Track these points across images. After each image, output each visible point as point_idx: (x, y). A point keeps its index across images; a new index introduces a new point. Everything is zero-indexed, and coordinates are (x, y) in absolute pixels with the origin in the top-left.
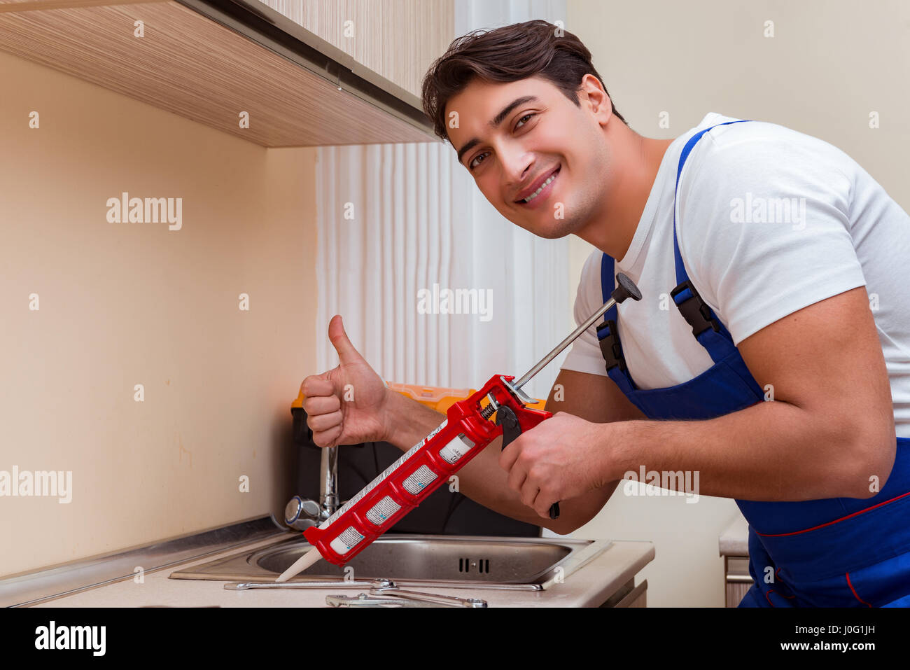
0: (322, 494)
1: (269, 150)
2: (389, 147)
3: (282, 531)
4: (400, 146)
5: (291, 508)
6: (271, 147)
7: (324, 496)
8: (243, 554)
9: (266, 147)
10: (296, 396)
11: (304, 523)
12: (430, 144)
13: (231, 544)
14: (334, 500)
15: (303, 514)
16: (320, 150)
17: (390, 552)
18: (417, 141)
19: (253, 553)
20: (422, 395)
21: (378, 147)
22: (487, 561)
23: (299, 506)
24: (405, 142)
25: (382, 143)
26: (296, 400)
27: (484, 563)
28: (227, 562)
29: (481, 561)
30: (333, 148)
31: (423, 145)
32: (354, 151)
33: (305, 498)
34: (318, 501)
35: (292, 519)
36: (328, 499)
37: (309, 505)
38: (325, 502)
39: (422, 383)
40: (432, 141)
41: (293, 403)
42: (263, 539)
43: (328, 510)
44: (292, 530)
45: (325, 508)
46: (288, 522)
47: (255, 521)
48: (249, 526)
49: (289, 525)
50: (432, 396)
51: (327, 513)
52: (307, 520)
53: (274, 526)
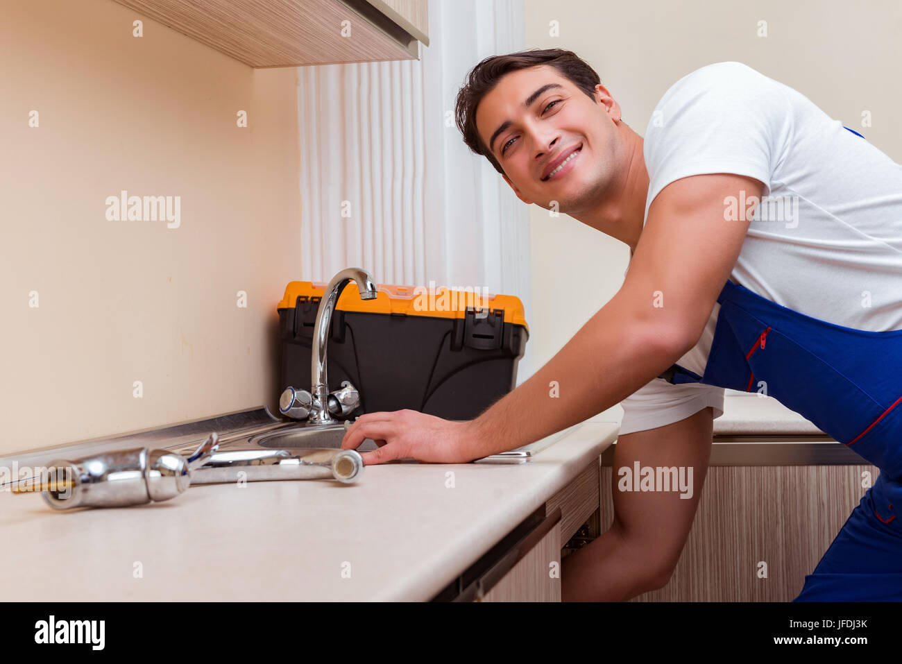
0: (313, 385)
1: (256, 70)
2: (366, 65)
3: (276, 421)
4: (375, 64)
5: (285, 397)
6: (258, 67)
7: (315, 386)
8: (246, 437)
9: (254, 67)
10: (281, 298)
11: (298, 410)
12: (404, 61)
13: (231, 431)
14: (323, 390)
15: (297, 404)
16: (300, 69)
19: (253, 436)
20: (397, 294)
21: (354, 66)
23: (290, 397)
24: (379, 60)
25: (360, 61)
26: (281, 301)
28: (229, 443)
30: (312, 68)
31: (396, 64)
32: (333, 69)
33: (297, 388)
34: (310, 391)
35: (287, 407)
36: (319, 390)
37: (302, 395)
38: (316, 392)
39: (399, 283)
41: (279, 304)
42: (259, 427)
43: (319, 399)
44: (287, 418)
45: (316, 397)
46: (283, 411)
47: (251, 412)
48: (246, 416)
49: (285, 413)
50: (406, 295)
51: (318, 402)
52: (301, 408)
53: (268, 417)
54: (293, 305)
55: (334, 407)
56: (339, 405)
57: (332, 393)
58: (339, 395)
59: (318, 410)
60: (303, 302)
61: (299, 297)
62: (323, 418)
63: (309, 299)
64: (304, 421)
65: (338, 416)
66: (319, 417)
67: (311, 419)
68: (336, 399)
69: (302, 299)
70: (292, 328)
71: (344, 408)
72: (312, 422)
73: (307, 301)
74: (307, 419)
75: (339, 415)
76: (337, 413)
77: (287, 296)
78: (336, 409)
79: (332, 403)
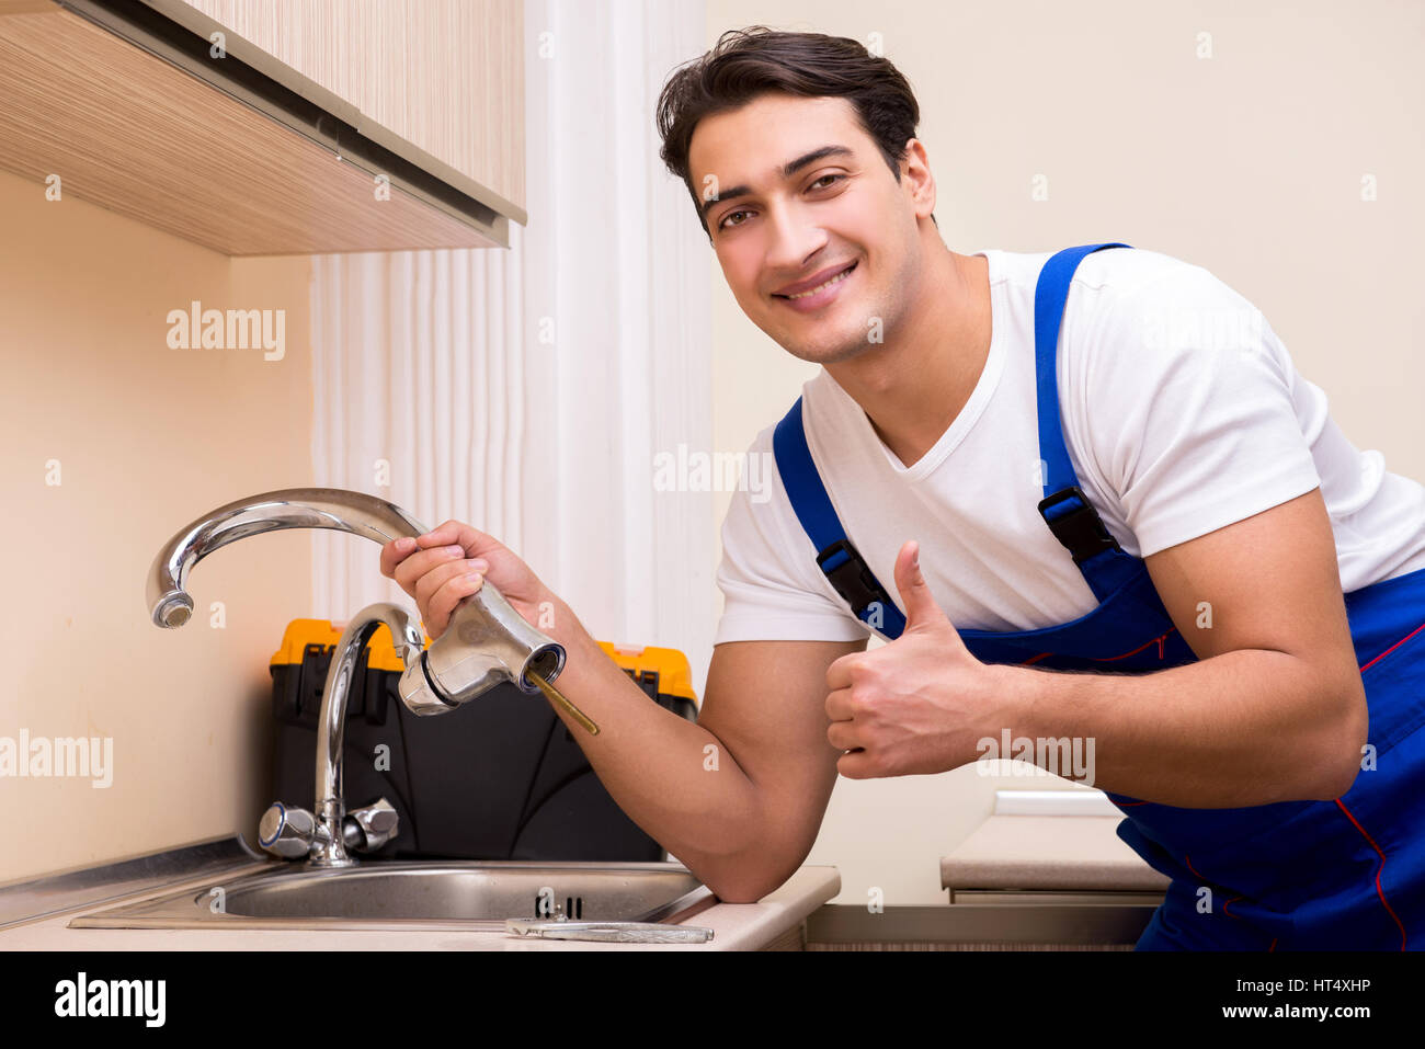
0: (318, 798)
1: (233, 259)
2: (425, 255)
3: (253, 860)
4: (443, 254)
5: (269, 825)
6: (236, 255)
7: (321, 802)
8: (191, 892)
9: (229, 255)
10: (278, 648)
11: (289, 843)
12: (491, 250)
13: (173, 878)
14: (337, 809)
15: (288, 831)
16: (316, 259)
17: (427, 889)
18: (471, 246)
19: (207, 891)
21: (408, 255)
22: (579, 901)
23: (281, 818)
24: (450, 248)
25: (415, 249)
26: (278, 653)
27: (574, 903)
28: (162, 903)
29: (570, 901)
30: (336, 258)
31: (479, 253)
32: (371, 262)
33: (290, 805)
34: (311, 809)
35: (271, 838)
36: (328, 807)
37: (298, 817)
38: (323, 811)
40: (492, 246)
41: (273, 658)
42: (224, 871)
43: (328, 824)
44: (271, 857)
45: (323, 820)
46: (265, 844)
47: (213, 844)
48: (201, 853)
49: (268, 848)
51: (326, 829)
52: (295, 839)
53: (242, 852)
54: (297, 659)
55: (353, 836)
56: (362, 833)
57: (351, 813)
58: (363, 815)
59: (325, 841)
60: (316, 654)
61: (309, 646)
62: (334, 856)
63: (326, 649)
64: (302, 862)
65: (359, 853)
66: (327, 855)
67: (314, 858)
68: (357, 824)
69: (313, 650)
70: (294, 700)
71: (371, 839)
72: (314, 864)
73: (323, 653)
74: (306, 857)
75: (361, 851)
76: (359, 846)
77: (287, 644)
78: (357, 840)
79: (351, 830)
